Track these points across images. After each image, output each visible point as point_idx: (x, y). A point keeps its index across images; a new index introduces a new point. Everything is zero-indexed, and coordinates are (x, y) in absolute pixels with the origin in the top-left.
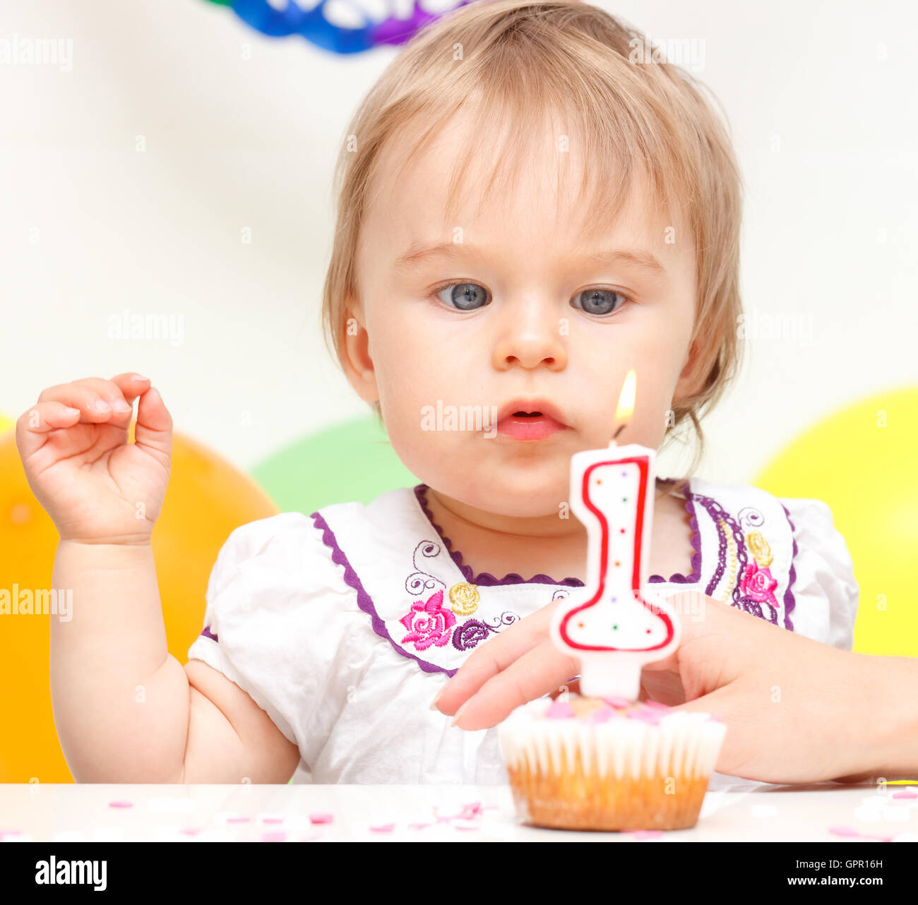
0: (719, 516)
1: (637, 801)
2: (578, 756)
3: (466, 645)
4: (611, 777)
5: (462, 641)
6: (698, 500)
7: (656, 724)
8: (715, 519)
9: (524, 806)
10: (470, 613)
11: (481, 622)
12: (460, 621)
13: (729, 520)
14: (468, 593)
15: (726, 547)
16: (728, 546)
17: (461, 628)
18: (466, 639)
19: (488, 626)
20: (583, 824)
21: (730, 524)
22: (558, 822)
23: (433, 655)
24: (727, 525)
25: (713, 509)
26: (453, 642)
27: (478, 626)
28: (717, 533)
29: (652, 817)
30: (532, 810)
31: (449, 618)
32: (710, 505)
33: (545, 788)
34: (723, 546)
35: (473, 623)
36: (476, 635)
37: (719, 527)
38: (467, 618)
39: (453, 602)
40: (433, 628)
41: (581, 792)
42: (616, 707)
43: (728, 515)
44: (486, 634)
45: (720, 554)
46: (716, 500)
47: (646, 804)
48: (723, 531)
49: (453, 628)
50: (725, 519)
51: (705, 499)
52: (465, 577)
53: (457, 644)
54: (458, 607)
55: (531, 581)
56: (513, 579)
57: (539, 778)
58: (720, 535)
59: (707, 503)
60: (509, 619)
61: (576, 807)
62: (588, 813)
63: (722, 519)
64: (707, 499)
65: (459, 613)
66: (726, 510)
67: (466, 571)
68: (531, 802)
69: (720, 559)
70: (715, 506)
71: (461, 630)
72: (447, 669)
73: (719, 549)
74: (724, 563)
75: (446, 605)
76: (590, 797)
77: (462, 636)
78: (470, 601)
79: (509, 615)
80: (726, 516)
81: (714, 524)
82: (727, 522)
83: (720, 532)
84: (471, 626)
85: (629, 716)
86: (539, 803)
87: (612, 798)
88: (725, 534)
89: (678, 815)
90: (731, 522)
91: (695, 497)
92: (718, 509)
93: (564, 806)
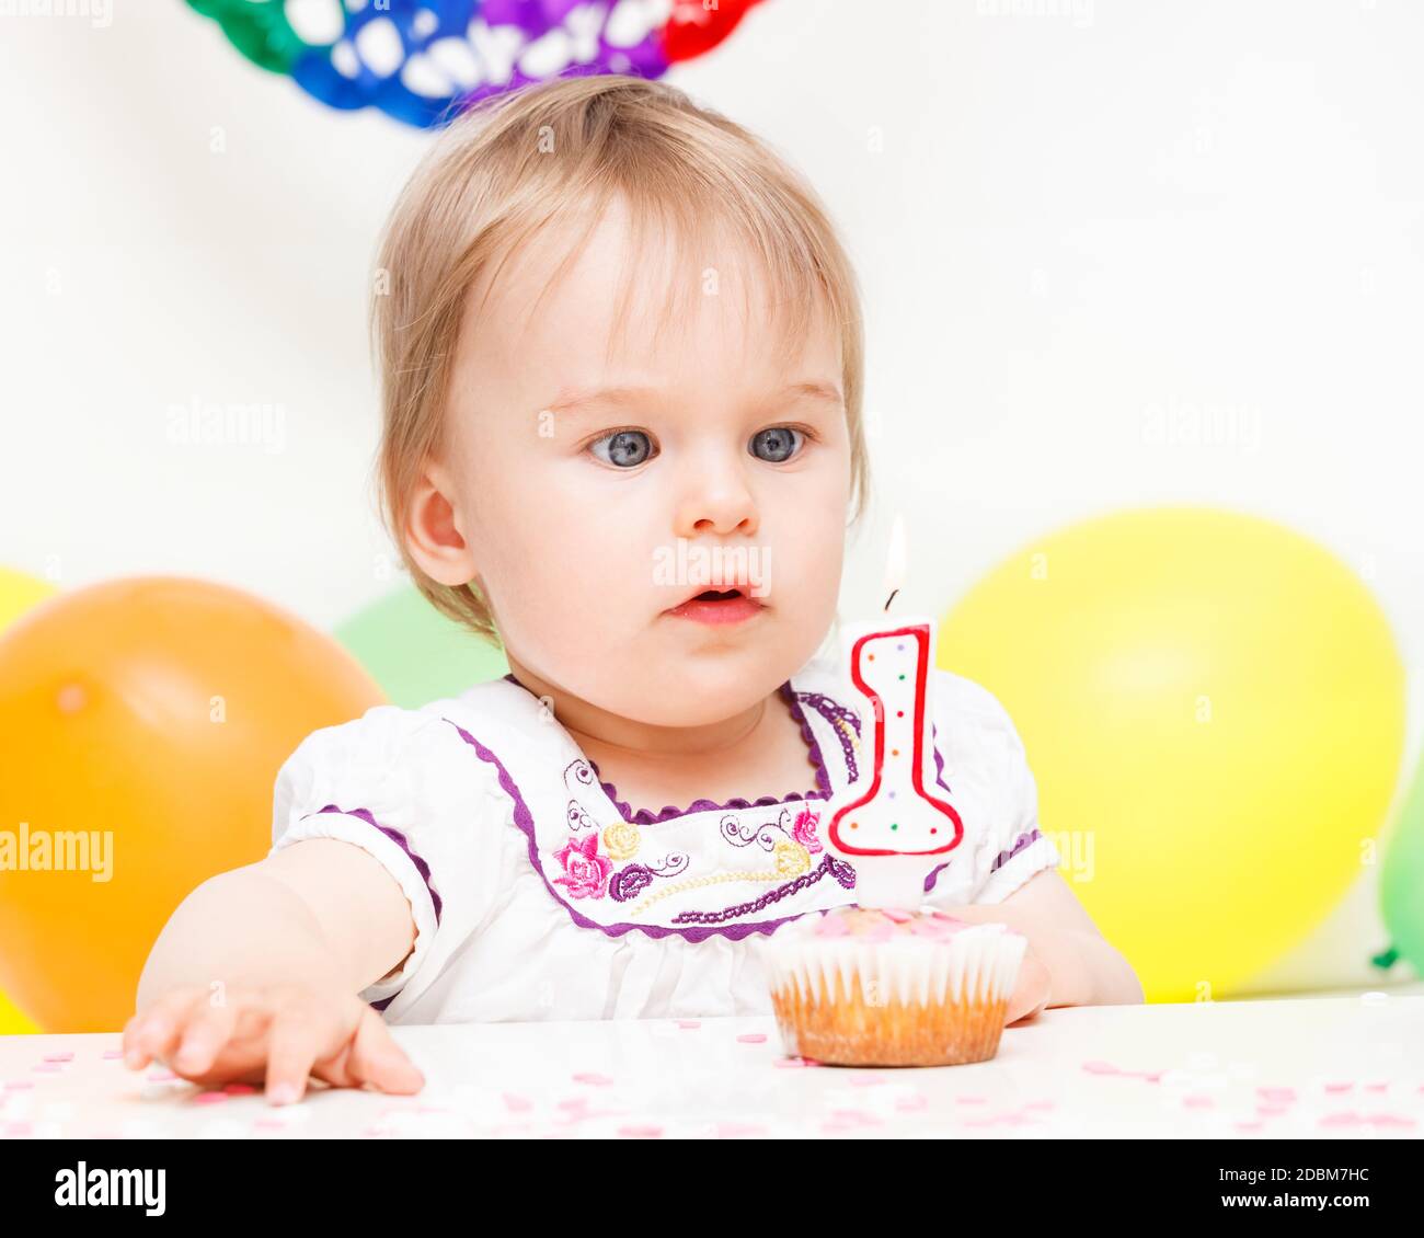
0: (834, 714)
1: (926, 1032)
2: (856, 980)
3: (626, 896)
4: (895, 1005)
5: (621, 891)
6: (804, 700)
7: (947, 942)
8: (831, 719)
9: (793, 1039)
10: (628, 858)
11: (643, 866)
12: (618, 868)
13: (847, 717)
14: (626, 834)
15: (852, 751)
16: (855, 750)
17: (620, 875)
18: (625, 888)
19: (651, 871)
20: (864, 1060)
21: (850, 721)
22: (833, 1058)
23: (588, 907)
24: (846, 723)
25: (825, 707)
26: (610, 892)
27: (640, 872)
28: (837, 736)
29: (944, 1050)
30: (802, 1043)
31: (604, 867)
32: (820, 704)
33: (817, 1018)
34: (848, 750)
35: (633, 869)
36: (638, 882)
37: (837, 729)
38: (627, 863)
39: (610, 847)
40: (588, 875)
41: (860, 1023)
42: (898, 921)
43: (845, 710)
44: (649, 879)
45: (848, 762)
46: (825, 695)
47: (936, 1034)
48: (844, 732)
49: (610, 876)
50: (842, 716)
51: (812, 696)
52: (622, 814)
53: (615, 895)
54: (616, 852)
55: (690, 811)
56: (669, 813)
57: (810, 1008)
58: (841, 739)
59: (815, 701)
60: (674, 860)
61: (854, 1040)
62: (869, 1047)
63: (839, 718)
64: (815, 695)
65: (617, 858)
66: (840, 705)
67: (624, 809)
68: (800, 1034)
69: (850, 768)
70: (825, 702)
71: (620, 876)
72: (603, 925)
73: (844, 756)
74: (855, 771)
75: (602, 851)
76: (871, 1028)
77: (621, 885)
78: (630, 842)
79: (675, 856)
80: (842, 711)
81: (831, 727)
82: (845, 720)
83: (840, 735)
84: (632, 871)
85: (914, 932)
86: (809, 1036)
87: (896, 1029)
88: (847, 735)
89: (973, 1046)
90: (850, 717)
91: (800, 696)
92: (830, 706)
93: (841, 1039)
